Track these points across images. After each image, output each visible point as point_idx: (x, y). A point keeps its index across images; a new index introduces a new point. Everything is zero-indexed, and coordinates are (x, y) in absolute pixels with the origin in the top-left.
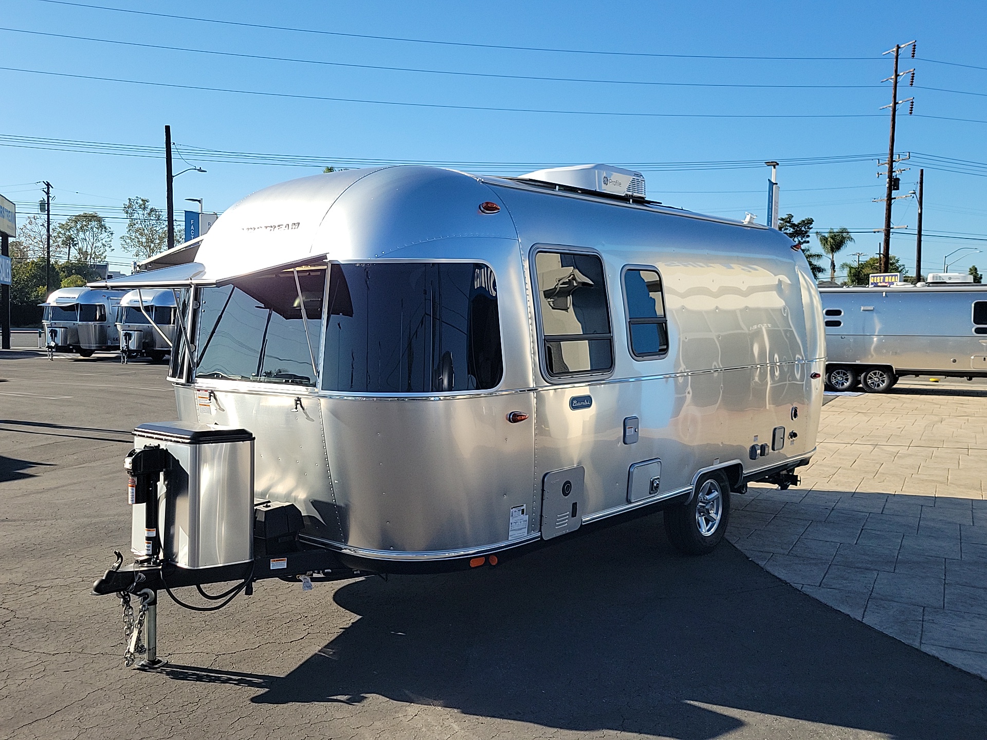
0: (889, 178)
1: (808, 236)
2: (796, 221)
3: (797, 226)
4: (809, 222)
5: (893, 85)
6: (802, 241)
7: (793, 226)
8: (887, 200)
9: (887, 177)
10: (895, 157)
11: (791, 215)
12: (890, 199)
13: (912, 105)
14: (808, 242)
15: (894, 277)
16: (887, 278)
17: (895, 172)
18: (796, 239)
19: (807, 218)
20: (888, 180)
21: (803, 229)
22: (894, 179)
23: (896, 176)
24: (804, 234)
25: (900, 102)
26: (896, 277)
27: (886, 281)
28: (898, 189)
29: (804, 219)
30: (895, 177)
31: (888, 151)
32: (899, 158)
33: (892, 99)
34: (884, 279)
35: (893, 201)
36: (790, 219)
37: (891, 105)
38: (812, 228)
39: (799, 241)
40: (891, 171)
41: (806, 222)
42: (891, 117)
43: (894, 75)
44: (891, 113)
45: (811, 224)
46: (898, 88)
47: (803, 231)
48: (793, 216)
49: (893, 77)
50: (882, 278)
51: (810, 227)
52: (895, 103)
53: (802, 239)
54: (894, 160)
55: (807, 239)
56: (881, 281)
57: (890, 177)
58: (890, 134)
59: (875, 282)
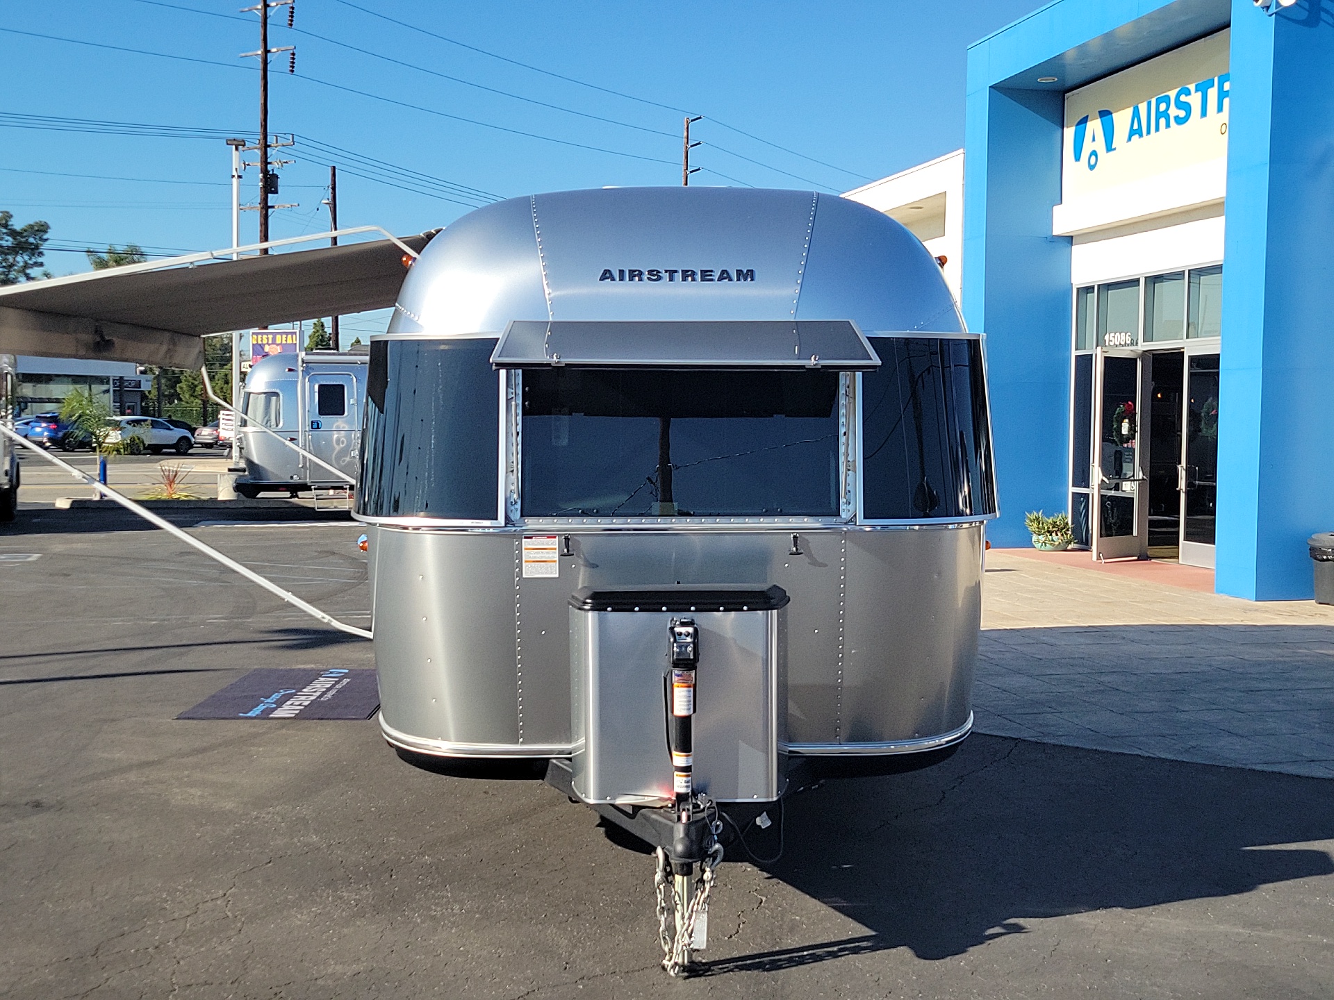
0: (262, 172)
1: (41, 254)
2: (18, 224)
3: (20, 234)
4: (42, 228)
5: (260, 20)
6: (31, 262)
7: (13, 233)
8: (262, 208)
9: (260, 171)
10: (271, 140)
11: (8, 213)
12: (266, 207)
13: (293, 59)
14: (41, 264)
15: (290, 336)
16: (278, 337)
17: (270, 163)
18: (19, 258)
19: (37, 221)
20: (261, 176)
21: (31, 240)
22: (270, 175)
23: (273, 170)
24: (35, 250)
25: (274, 50)
26: (294, 336)
27: (278, 341)
28: (276, 192)
29: (32, 223)
30: (271, 173)
31: (259, 129)
32: (277, 142)
33: (261, 43)
34: (274, 339)
35: (270, 211)
36: (7, 221)
37: (260, 52)
38: (46, 240)
39: (26, 262)
40: (265, 162)
41: (36, 228)
42: (260, 73)
43: (262, 4)
44: (261, 66)
45: (45, 232)
46: (268, 26)
47: (32, 244)
48: (11, 216)
49: (260, 7)
50: (270, 337)
51: (45, 237)
52: (266, 51)
53: (30, 259)
54: (268, 144)
55: (40, 260)
56: (270, 342)
57: (265, 171)
58: (261, 101)
59: (260, 342)
